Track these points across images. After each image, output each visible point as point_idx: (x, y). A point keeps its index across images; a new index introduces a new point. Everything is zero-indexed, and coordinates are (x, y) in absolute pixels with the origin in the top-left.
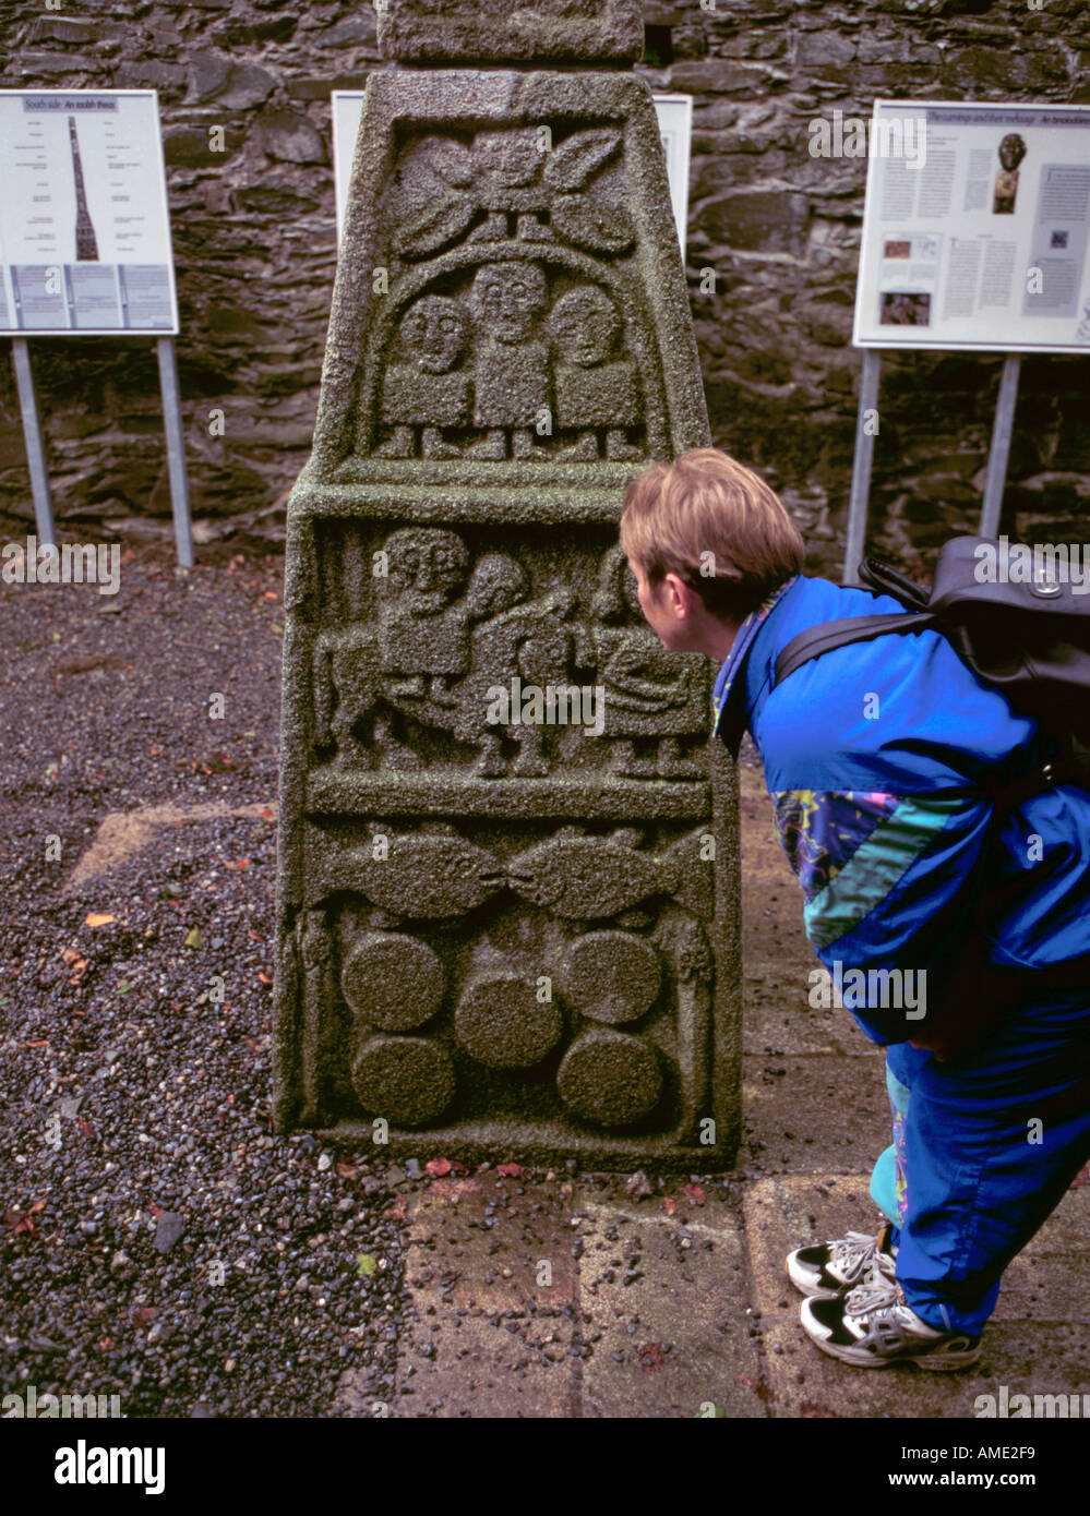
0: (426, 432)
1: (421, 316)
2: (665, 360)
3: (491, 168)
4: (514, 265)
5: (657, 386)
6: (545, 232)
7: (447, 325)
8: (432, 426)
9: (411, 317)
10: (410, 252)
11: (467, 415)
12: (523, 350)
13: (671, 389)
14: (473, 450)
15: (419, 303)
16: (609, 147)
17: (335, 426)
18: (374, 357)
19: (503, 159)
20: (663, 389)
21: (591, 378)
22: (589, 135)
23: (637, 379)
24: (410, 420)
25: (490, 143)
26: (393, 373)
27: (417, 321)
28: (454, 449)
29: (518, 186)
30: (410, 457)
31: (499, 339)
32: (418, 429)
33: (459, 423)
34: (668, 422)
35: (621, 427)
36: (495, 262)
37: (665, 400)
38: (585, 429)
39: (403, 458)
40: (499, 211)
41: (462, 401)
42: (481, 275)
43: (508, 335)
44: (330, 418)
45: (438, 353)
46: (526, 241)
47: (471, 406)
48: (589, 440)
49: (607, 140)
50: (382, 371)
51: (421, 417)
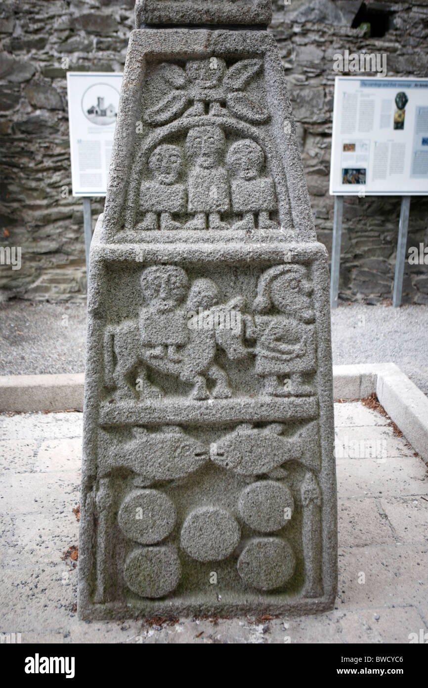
0: (163, 215)
1: (159, 154)
2: (287, 175)
3: (196, 79)
4: (208, 128)
5: (284, 189)
6: (224, 111)
7: (173, 159)
8: (166, 211)
9: (154, 155)
10: (154, 121)
11: (185, 206)
12: (214, 171)
13: (291, 190)
14: (188, 225)
15: (159, 148)
16: (256, 68)
17: (115, 213)
18: (135, 176)
19: (202, 74)
20: (287, 191)
21: (249, 185)
22: (246, 62)
23: (274, 186)
24: (154, 209)
25: (195, 66)
26: (145, 184)
27: (158, 157)
28: (177, 224)
29: (210, 88)
30: (154, 229)
31: (201, 166)
32: (159, 214)
33: (180, 210)
34: (290, 208)
35: (266, 210)
36: (198, 126)
37: (288, 196)
38: (247, 212)
39: (150, 229)
40: (199, 101)
41: (182, 198)
42: (191, 133)
43: (206, 164)
44: (112, 208)
45: (169, 174)
46: (214, 115)
47: (187, 201)
48: (249, 217)
49: (255, 64)
50: (139, 184)
51: (160, 208)
